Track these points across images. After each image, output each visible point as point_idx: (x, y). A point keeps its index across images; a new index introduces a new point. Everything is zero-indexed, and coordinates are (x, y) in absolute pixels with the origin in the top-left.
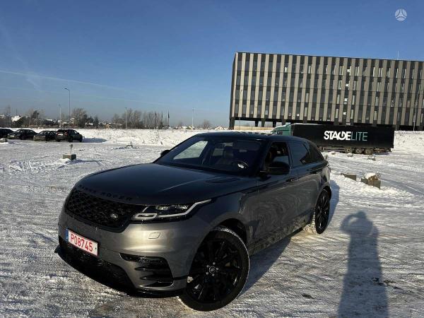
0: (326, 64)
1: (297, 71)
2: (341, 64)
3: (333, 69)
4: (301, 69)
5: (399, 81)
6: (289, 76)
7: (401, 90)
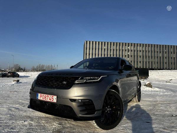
0: (120, 45)
1: (109, 48)
2: (126, 45)
3: (122, 47)
4: (111, 47)
5: (147, 52)
6: (106, 50)
7: (149, 55)
